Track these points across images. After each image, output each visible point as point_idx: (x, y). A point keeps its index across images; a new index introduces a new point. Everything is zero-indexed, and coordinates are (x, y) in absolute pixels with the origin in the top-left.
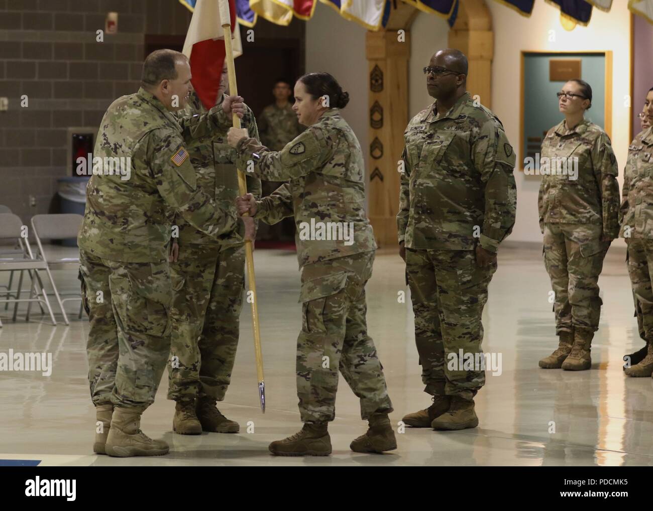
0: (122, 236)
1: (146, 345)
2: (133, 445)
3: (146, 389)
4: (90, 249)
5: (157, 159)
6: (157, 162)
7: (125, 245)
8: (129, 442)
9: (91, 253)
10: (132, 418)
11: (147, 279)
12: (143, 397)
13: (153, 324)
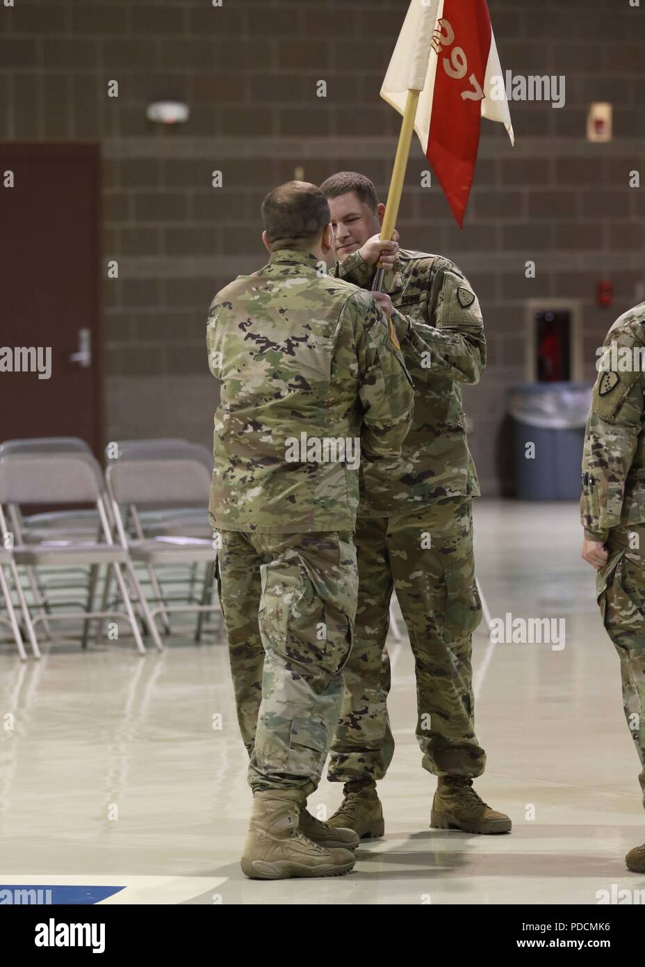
0: (309, 488)
1: (313, 680)
2: (287, 859)
3: (309, 753)
4: (248, 525)
5: (371, 341)
6: (372, 345)
7: (315, 502)
8: (281, 854)
9: (253, 531)
10: (283, 807)
11: (330, 570)
12: (302, 765)
13: (334, 646)
